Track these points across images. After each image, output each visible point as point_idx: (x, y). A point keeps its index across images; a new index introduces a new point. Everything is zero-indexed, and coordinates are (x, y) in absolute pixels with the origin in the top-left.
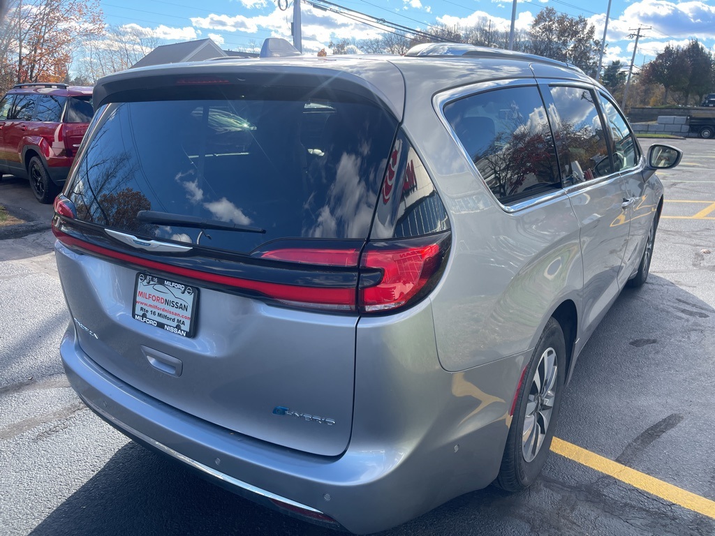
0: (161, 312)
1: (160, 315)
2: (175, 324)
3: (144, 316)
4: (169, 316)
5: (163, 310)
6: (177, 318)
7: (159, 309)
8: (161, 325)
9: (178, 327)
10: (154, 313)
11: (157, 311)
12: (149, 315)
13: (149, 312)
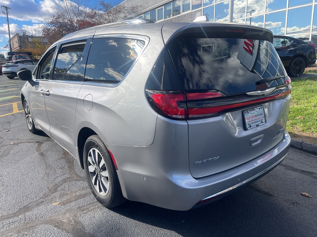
0: (255, 121)
1: (255, 122)
2: (260, 122)
3: (250, 126)
4: (258, 120)
5: (255, 120)
6: (260, 119)
7: (254, 120)
8: (257, 126)
9: (262, 122)
10: (253, 123)
11: (253, 122)
12: (252, 125)
13: (251, 124)
